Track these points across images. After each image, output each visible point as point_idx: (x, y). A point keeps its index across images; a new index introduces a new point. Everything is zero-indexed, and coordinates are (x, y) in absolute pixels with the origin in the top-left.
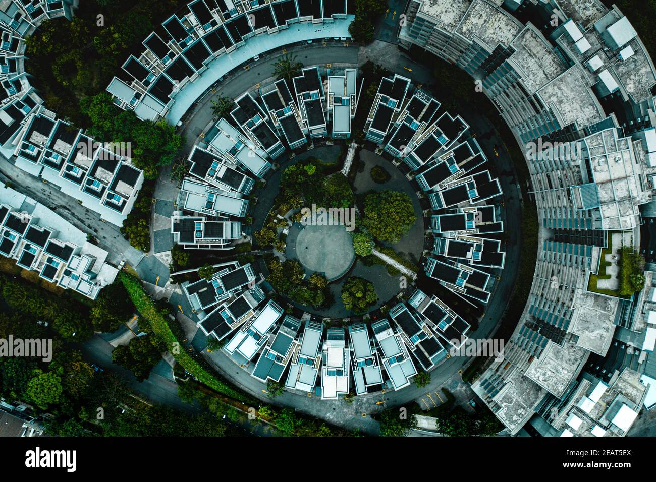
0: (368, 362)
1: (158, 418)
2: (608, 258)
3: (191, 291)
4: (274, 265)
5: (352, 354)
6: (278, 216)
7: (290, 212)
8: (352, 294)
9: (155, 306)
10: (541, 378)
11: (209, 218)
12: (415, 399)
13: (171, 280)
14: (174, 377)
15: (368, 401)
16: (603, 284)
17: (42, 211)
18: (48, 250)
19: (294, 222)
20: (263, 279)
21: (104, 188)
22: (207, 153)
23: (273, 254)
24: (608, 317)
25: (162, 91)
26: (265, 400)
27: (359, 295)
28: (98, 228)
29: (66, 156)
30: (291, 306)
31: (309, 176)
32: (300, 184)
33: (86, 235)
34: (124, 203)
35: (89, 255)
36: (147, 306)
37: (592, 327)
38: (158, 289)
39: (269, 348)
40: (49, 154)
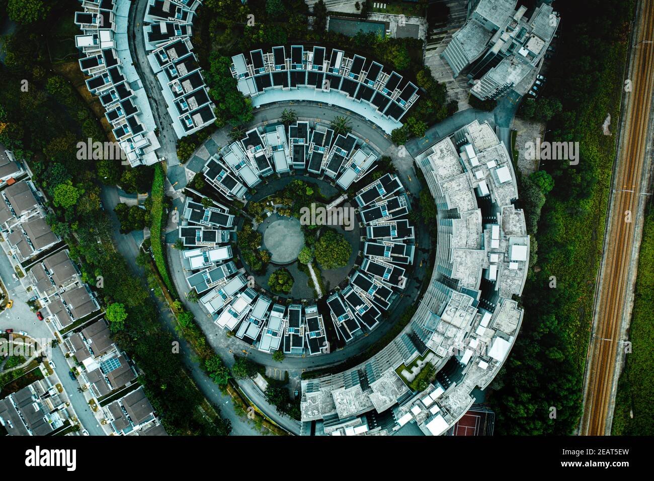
0: (256, 322)
1: (115, 261)
2: (419, 362)
3: (190, 206)
4: (247, 227)
5: (251, 310)
6: (272, 202)
7: (280, 206)
8: (277, 278)
9: (163, 198)
10: (339, 401)
11: (232, 173)
12: (266, 365)
13: (184, 191)
14: (141, 245)
15: (239, 345)
16: (405, 373)
17: (141, 94)
18: (129, 120)
19: (277, 213)
20: (235, 231)
21: (187, 111)
22: (259, 137)
23: (252, 221)
24: (396, 394)
25: (262, 83)
26: (182, 299)
27: (281, 282)
28: (165, 128)
29: (180, 76)
30: (238, 258)
31: (305, 194)
32: (297, 195)
33: (155, 127)
34: (192, 127)
35: (149, 140)
36: (159, 194)
37: (384, 393)
38: (172, 189)
39: (208, 271)
40: (171, 67)
